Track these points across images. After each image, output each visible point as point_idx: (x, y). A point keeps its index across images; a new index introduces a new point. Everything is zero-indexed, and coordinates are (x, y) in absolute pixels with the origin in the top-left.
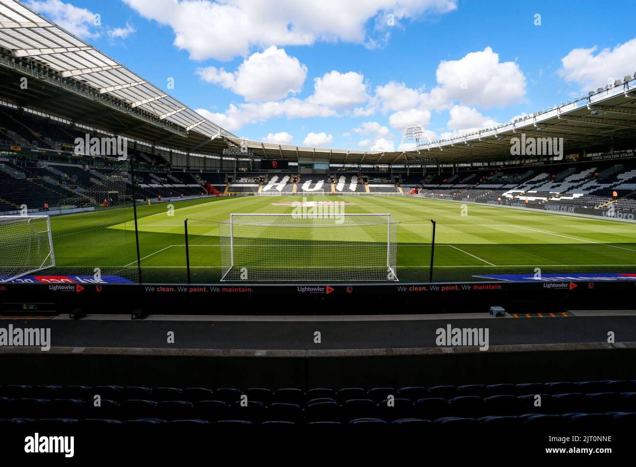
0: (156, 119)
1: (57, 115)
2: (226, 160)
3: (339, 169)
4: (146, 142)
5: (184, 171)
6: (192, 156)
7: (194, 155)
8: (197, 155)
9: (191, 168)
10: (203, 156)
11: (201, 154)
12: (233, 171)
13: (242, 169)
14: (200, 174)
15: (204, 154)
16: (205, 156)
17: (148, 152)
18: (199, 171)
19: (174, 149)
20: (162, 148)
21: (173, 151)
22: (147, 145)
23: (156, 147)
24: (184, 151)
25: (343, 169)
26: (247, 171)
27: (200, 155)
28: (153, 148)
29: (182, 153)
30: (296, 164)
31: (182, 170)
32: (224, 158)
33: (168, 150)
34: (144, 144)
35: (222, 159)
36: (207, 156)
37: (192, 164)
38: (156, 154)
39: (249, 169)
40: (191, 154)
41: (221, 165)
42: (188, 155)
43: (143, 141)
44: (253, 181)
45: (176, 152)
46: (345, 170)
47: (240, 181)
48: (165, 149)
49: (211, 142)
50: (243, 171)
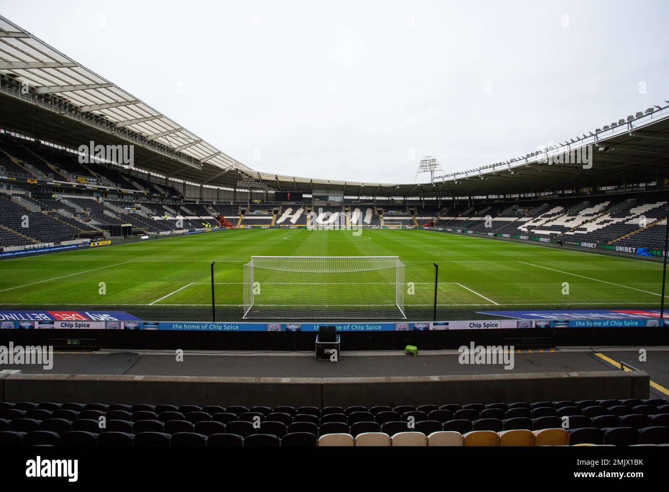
0: (170, 151)
1: (73, 148)
2: (239, 192)
3: (353, 202)
4: (160, 174)
5: (197, 203)
6: (206, 188)
7: (207, 186)
8: (210, 187)
9: (204, 200)
10: (216, 188)
11: (215, 185)
12: (247, 203)
13: (256, 201)
14: (213, 206)
15: (218, 186)
16: (219, 187)
17: (162, 184)
18: (212, 202)
20: (176, 180)
21: (187, 183)
22: (161, 176)
23: (170, 179)
24: (197, 183)
26: (261, 203)
27: (213, 187)
28: (167, 179)
29: (196, 185)
30: (310, 196)
31: (195, 202)
32: (237, 190)
33: (182, 181)
34: (158, 175)
36: (221, 188)
37: (205, 196)
38: (170, 185)
39: (263, 201)
40: (204, 186)
41: (235, 197)
42: (201, 187)
43: (157, 173)
44: (267, 213)
45: (190, 183)
46: (359, 202)
47: (254, 213)
48: (179, 181)
49: (225, 174)
50: (257, 203)
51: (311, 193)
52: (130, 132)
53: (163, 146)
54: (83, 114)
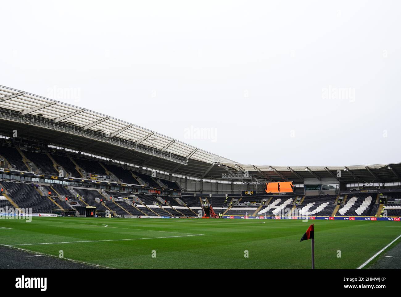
2: (236, 185)
3: (352, 189)
4: (165, 171)
5: (195, 195)
6: (205, 182)
7: (207, 180)
8: (209, 181)
9: (203, 193)
10: (215, 181)
11: (213, 179)
12: (240, 195)
13: (248, 193)
14: (209, 198)
15: (216, 179)
16: (217, 181)
17: (166, 180)
18: (209, 195)
19: (188, 176)
20: (178, 176)
21: (188, 178)
22: (166, 173)
23: (173, 175)
24: (198, 177)
25: (357, 189)
26: (253, 195)
27: (212, 181)
28: (170, 176)
29: (196, 179)
30: (302, 186)
31: (193, 194)
32: (235, 183)
33: (184, 177)
34: (163, 173)
35: (232, 183)
36: (219, 182)
37: (204, 189)
38: (173, 181)
39: (255, 192)
40: (204, 180)
41: (232, 189)
42: (201, 181)
43: (162, 171)
44: (255, 204)
45: (191, 178)
46: (359, 189)
47: (242, 204)
48: (181, 176)
49: (213, 167)
50: (249, 195)
51: (302, 183)
52: (122, 140)
53: (150, 148)
54: (85, 131)
